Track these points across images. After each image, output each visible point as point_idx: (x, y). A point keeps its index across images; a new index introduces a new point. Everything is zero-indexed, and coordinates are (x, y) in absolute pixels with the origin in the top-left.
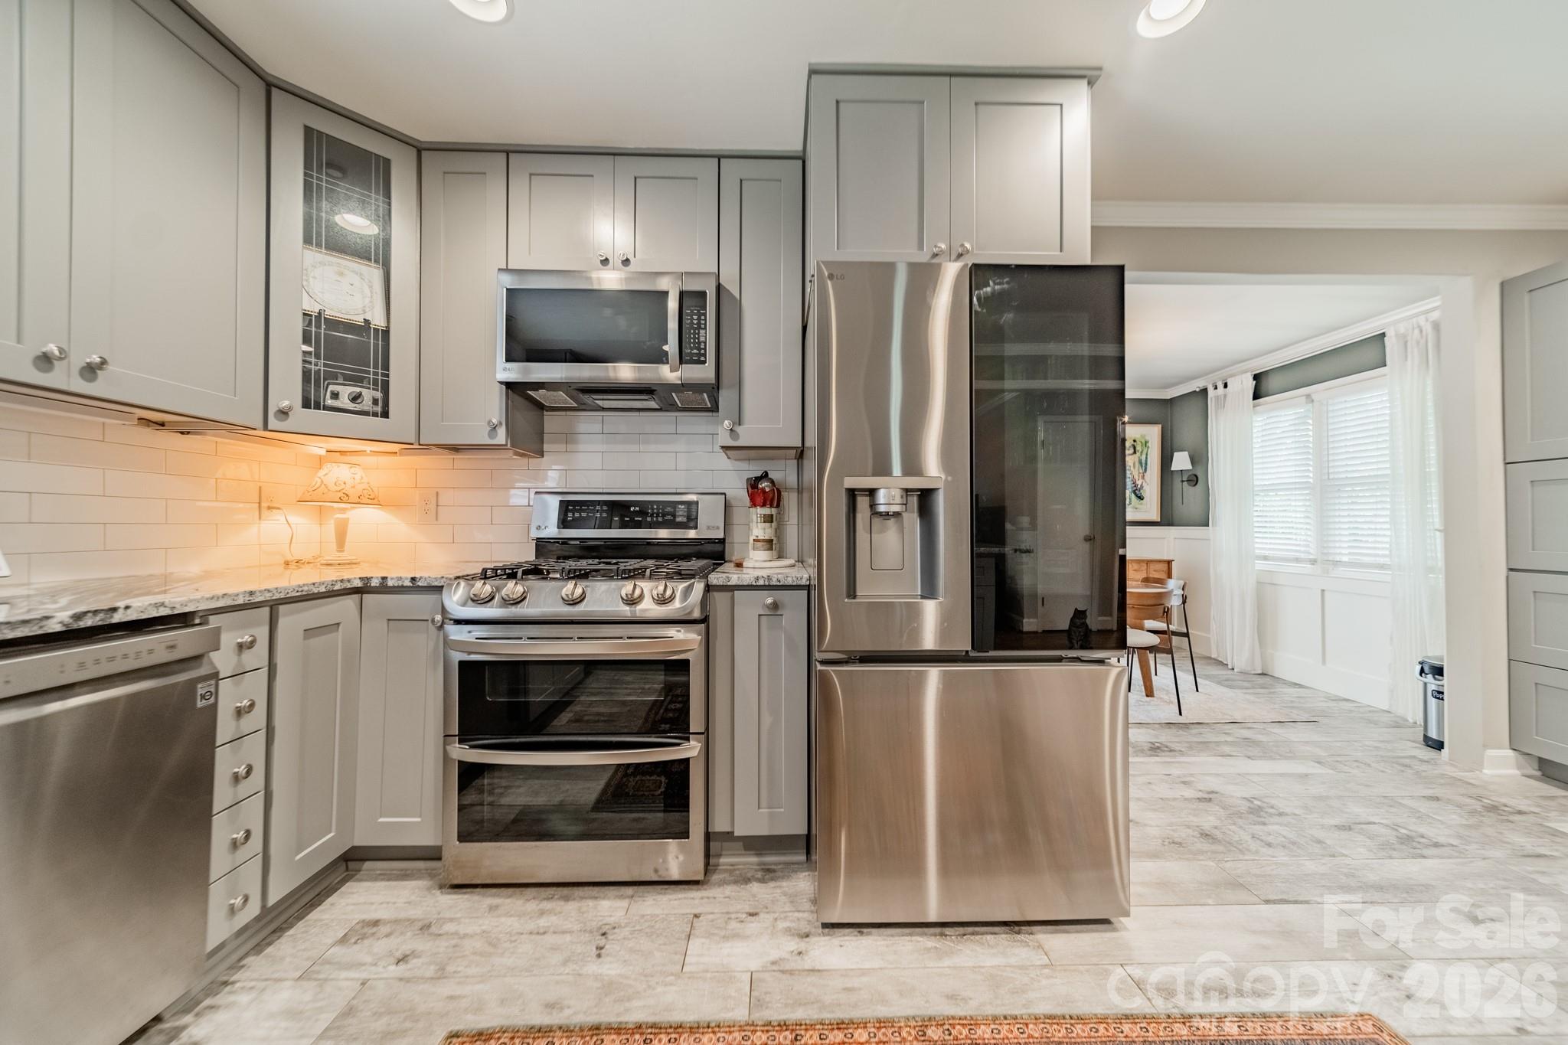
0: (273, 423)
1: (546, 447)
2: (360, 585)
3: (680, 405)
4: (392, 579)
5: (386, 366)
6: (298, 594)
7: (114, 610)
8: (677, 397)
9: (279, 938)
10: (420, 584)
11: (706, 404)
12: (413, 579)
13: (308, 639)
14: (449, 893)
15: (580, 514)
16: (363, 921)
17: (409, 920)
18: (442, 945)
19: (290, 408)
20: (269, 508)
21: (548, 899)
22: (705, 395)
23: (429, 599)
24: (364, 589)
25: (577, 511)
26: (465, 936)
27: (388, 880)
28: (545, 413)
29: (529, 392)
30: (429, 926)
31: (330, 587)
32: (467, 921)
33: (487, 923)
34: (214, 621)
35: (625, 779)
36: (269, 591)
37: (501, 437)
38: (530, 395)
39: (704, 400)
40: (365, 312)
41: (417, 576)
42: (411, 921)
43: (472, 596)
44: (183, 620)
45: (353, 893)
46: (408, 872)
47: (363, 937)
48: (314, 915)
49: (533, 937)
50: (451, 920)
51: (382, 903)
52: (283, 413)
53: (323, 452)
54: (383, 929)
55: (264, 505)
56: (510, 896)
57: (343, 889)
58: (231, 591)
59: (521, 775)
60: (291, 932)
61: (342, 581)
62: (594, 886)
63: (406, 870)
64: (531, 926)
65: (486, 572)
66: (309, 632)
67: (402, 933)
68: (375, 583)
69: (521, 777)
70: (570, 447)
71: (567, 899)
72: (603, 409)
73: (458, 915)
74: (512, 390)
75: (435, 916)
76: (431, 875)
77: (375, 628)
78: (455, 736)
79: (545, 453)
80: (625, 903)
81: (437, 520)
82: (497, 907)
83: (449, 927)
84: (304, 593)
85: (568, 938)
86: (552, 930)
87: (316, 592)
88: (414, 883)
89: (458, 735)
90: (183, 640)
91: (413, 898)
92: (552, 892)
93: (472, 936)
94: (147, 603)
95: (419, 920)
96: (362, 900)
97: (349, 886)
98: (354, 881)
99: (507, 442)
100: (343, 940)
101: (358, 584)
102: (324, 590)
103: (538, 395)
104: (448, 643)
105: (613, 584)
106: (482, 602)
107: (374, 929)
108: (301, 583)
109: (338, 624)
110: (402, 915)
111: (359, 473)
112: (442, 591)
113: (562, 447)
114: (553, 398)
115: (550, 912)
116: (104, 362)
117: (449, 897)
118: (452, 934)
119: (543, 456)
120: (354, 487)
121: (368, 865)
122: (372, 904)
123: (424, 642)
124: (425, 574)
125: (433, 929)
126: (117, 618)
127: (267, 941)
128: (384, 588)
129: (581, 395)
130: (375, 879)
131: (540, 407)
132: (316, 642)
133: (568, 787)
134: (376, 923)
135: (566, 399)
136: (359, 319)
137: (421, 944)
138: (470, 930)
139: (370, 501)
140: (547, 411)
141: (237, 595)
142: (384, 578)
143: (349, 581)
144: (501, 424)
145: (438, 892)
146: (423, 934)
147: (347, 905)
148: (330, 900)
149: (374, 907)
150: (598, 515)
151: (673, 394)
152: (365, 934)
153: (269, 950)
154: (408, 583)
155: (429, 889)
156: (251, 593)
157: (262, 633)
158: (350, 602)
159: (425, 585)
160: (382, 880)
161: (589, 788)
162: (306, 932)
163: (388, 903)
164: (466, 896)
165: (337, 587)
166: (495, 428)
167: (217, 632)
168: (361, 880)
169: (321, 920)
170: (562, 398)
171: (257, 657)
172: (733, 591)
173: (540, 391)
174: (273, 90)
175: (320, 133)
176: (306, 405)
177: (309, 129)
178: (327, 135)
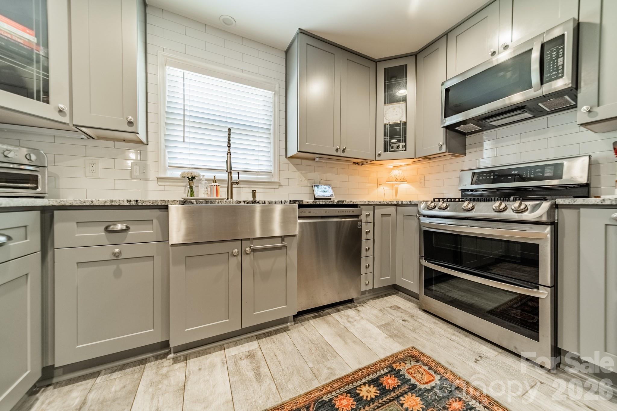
0: (377, 158)
1: (467, 151)
2: (396, 203)
3: (548, 110)
4: (404, 201)
5: (406, 134)
6: (380, 203)
7: (344, 201)
8: (544, 105)
9: (377, 299)
10: (412, 203)
11: (570, 103)
12: (410, 202)
13: (383, 217)
14: (421, 311)
15: (483, 178)
16: (396, 306)
17: (408, 312)
18: (416, 324)
19: (381, 153)
20: (380, 184)
21: (458, 332)
22: (567, 97)
23: (414, 209)
24: (397, 205)
25: (481, 176)
26: (424, 325)
27: (405, 299)
28: (467, 136)
29: (456, 128)
30: (414, 317)
31: (388, 203)
32: (426, 322)
33: (432, 326)
34: (362, 207)
35: (510, 308)
36: (373, 202)
37: (444, 149)
38: (456, 129)
39: (567, 101)
40: (400, 118)
41: (411, 200)
42: (409, 313)
43: (427, 206)
44: (355, 206)
45: (395, 298)
46: (411, 300)
47: (395, 309)
48: (385, 298)
49: (448, 339)
50: (421, 319)
51: (402, 304)
52: (379, 155)
53: (392, 167)
54: (401, 311)
55: (378, 184)
56: (443, 323)
57: (393, 296)
58: (364, 200)
59: (457, 288)
60: (380, 299)
61: (391, 201)
62: (480, 338)
63: (411, 299)
64: (449, 336)
65: (435, 199)
66: (383, 215)
67: (405, 314)
68: (400, 203)
69: (457, 289)
70: (478, 149)
71: (466, 336)
72: (497, 127)
73: (423, 319)
74: (448, 129)
75: (416, 315)
76: (417, 304)
77: (400, 217)
78: (423, 257)
79: (466, 154)
80: (496, 353)
81: (424, 186)
82: (437, 323)
83: (419, 320)
84: (381, 203)
85: (463, 348)
86: (457, 341)
87: (384, 203)
88: (412, 303)
89: (424, 257)
90: (355, 211)
91: (411, 307)
92: (460, 331)
93: (426, 326)
94: (349, 201)
95: (411, 313)
96: (397, 301)
97: (394, 296)
98: (397, 295)
99: (446, 150)
100: (391, 307)
101: (395, 203)
102: (386, 203)
103: (460, 128)
104: (420, 224)
105: (490, 203)
106: (431, 209)
107: (399, 309)
108: (380, 201)
109: (390, 214)
110: (407, 310)
111: (401, 172)
112: (417, 206)
113: (475, 149)
114: (467, 128)
115: (457, 336)
116: (345, 148)
117: (421, 312)
118: (420, 322)
119: (465, 155)
120: (399, 176)
121: (400, 292)
122: (399, 303)
123: (414, 224)
124: (414, 200)
125: (415, 318)
126: (344, 203)
127: (375, 298)
128: (402, 205)
129: (480, 122)
130: (402, 297)
131: (464, 134)
132: (385, 219)
133: (477, 299)
134: (399, 308)
135: (474, 127)
136: (398, 122)
137: (410, 319)
138: (426, 325)
139: (403, 181)
140: (467, 135)
141: (366, 201)
142: (402, 201)
143: (393, 202)
144: (444, 144)
145: (418, 310)
146: (411, 317)
147: (393, 300)
148: (389, 297)
149: (399, 304)
150: (492, 177)
151: (540, 104)
152: (396, 309)
153: (375, 300)
154: (409, 203)
155: (416, 307)
156: (369, 201)
157: (372, 213)
158: (393, 209)
159: (414, 203)
160: (403, 298)
161: (488, 304)
162: (383, 301)
163: (404, 305)
164: (427, 315)
165: (390, 203)
166: (441, 146)
167: (361, 210)
168: (398, 296)
169: (387, 300)
170: (472, 126)
171: (370, 219)
172: (579, 208)
173: (461, 126)
174: (378, 63)
175: (388, 68)
176: (385, 151)
177: (385, 69)
178: (390, 68)
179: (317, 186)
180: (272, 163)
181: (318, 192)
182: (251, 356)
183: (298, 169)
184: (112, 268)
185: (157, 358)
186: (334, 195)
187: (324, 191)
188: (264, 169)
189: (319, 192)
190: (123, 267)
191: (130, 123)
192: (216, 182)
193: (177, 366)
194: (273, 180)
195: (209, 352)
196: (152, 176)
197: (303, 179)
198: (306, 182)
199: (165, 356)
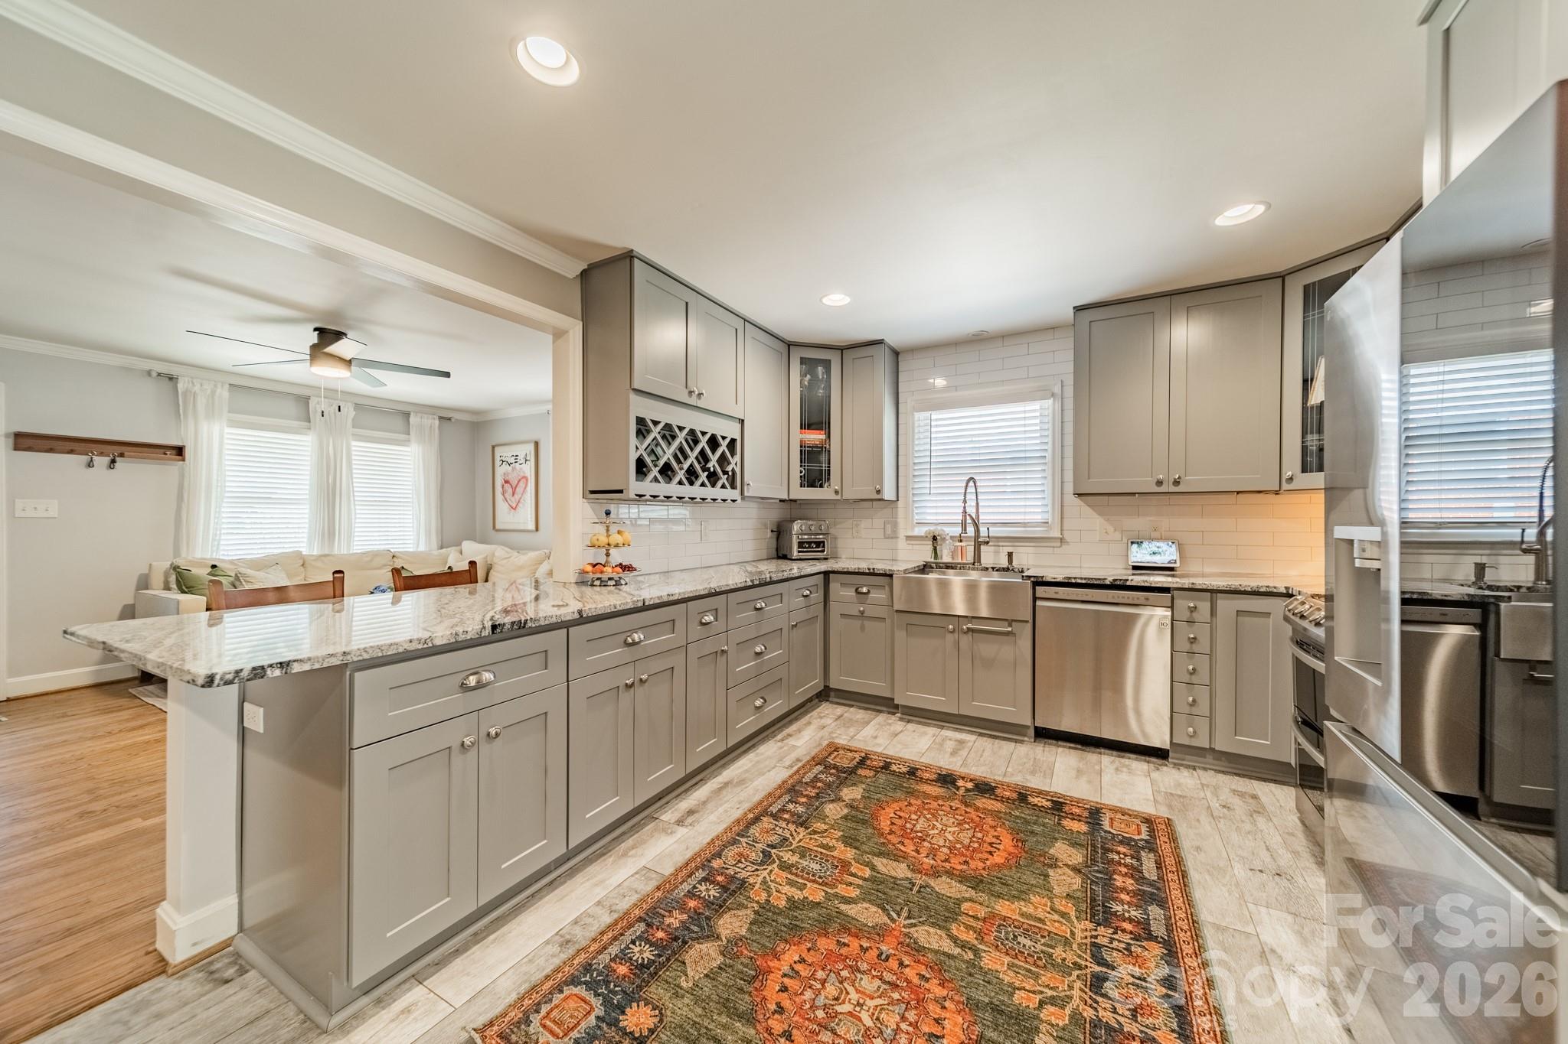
0: (1285, 486)
13: (1241, 616)
19: (1293, 475)
31: (1256, 589)
41: (1290, 587)
52: (1291, 479)
61: (1267, 587)
66: (1242, 613)
102: (1249, 590)
109: (1269, 613)
112: (1292, 597)
116: (1180, 477)
124: (1293, 587)
157: (1205, 605)
159: (1290, 592)
165: (1262, 590)
171: (1202, 616)
174: (1286, 278)
175: (1314, 283)
176: (1304, 470)
177: (1306, 288)
178: (1319, 281)
179: (1139, 544)
180: (1049, 508)
181: (1138, 555)
182: (961, 742)
183: (1100, 514)
184: (858, 623)
185: (889, 713)
186: (1178, 562)
187: (1154, 553)
188: (1039, 518)
189: (1141, 555)
190: (867, 623)
191: (878, 492)
192: (961, 541)
193: (900, 723)
194: (1051, 535)
195: (928, 725)
196: (902, 534)
197: (1111, 529)
198: (1118, 535)
199: (894, 714)
